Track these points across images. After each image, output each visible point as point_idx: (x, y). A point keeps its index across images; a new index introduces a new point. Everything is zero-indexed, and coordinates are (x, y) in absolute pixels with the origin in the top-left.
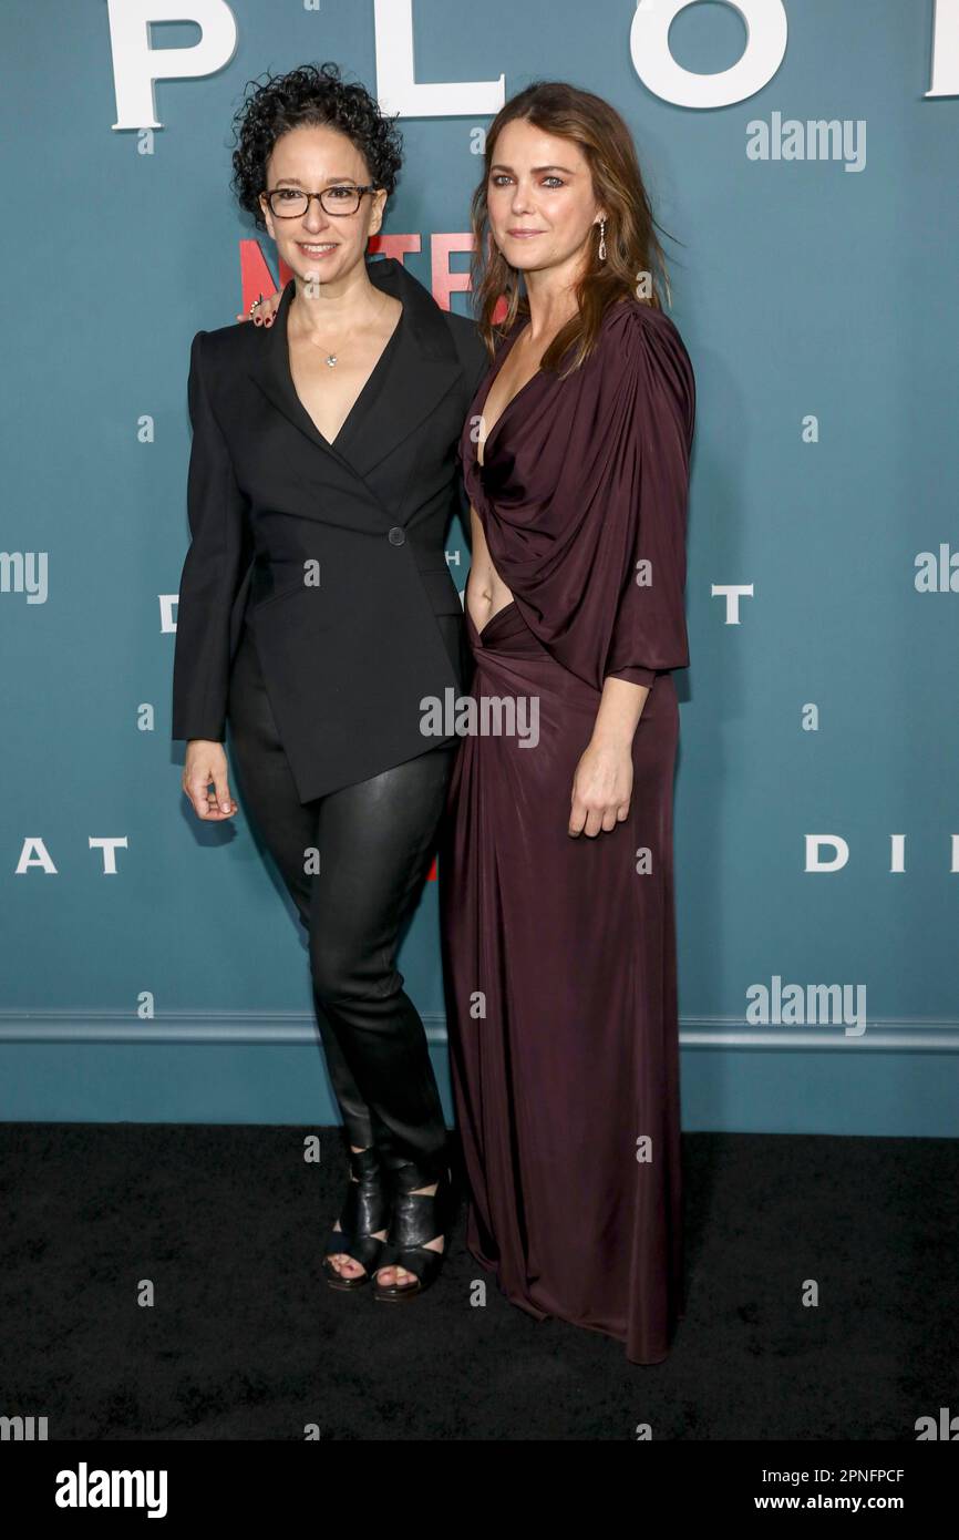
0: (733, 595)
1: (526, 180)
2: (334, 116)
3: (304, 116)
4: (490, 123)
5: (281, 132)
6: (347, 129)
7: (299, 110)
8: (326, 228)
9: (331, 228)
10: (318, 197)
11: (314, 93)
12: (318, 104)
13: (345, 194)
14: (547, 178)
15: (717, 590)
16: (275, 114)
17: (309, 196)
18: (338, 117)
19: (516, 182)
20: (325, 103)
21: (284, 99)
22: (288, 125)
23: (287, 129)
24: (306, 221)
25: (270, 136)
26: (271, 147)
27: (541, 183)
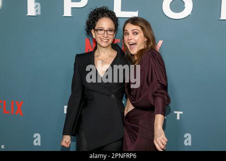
0: (178, 113)
6: (112, 19)
11: (106, 12)
15: (175, 112)
22: (101, 17)
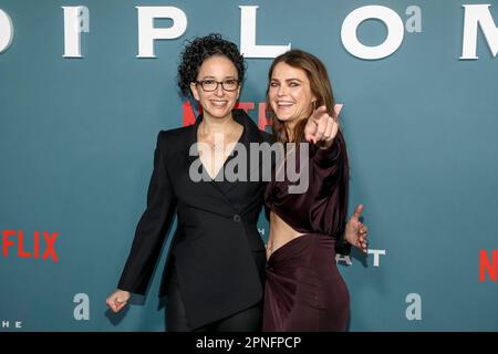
0: (377, 253)
1: (283, 84)
4: (272, 61)
7: (212, 50)
8: (224, 95)
9: (226, 95)
10: (221, 83)
11: (217, 44)
12: (220, 49)
13: (231, 82)
14: (292, 83)
15: (370, 251)
16: (203, 51)
17: (218, 83)
19: (279, 84)
27: (289, 85)
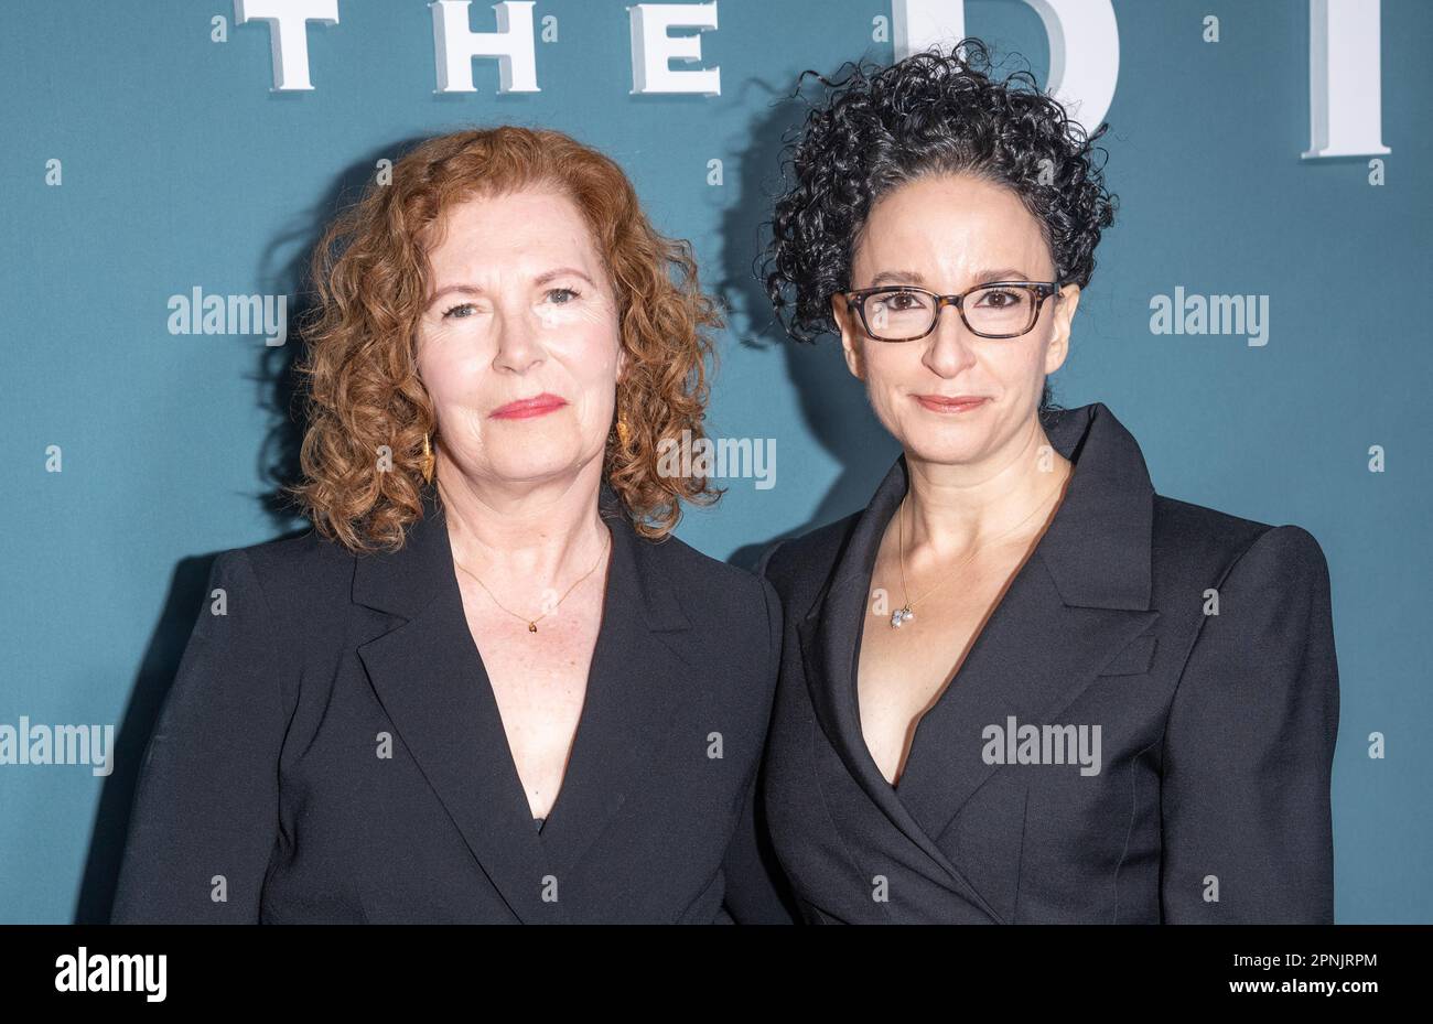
2: (989, 154)
3: (933, 153)
5: (889, 183)
7: (927, 141)
8: (971, 366)
9: (978, 368)
10: (957, 301)
12: (958, 130)
13: (1008, 300)
16: (876, 149)
17: (939, 301)
18: (997, 153)
20: (973, 130)
21: (889, 118)
22: (899, 170)
23: (897, 177)
24: (933, 351)
25: (863, 191)
26: (864, 211)
